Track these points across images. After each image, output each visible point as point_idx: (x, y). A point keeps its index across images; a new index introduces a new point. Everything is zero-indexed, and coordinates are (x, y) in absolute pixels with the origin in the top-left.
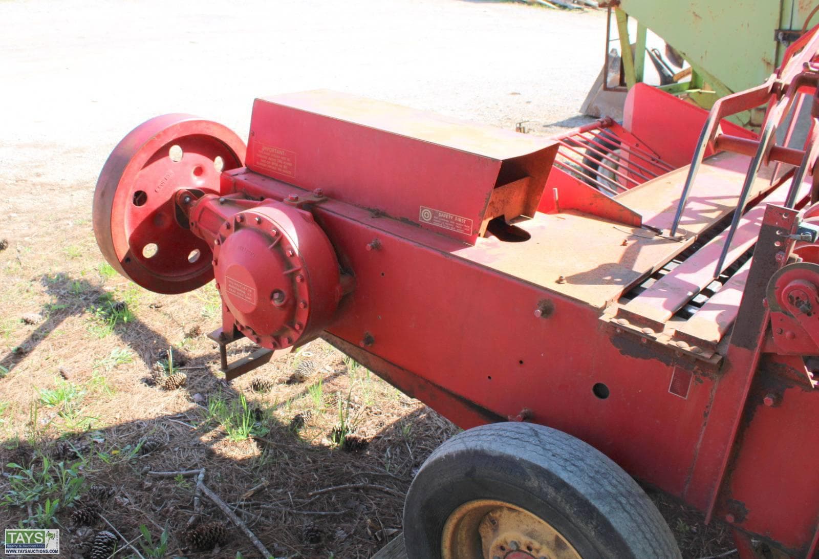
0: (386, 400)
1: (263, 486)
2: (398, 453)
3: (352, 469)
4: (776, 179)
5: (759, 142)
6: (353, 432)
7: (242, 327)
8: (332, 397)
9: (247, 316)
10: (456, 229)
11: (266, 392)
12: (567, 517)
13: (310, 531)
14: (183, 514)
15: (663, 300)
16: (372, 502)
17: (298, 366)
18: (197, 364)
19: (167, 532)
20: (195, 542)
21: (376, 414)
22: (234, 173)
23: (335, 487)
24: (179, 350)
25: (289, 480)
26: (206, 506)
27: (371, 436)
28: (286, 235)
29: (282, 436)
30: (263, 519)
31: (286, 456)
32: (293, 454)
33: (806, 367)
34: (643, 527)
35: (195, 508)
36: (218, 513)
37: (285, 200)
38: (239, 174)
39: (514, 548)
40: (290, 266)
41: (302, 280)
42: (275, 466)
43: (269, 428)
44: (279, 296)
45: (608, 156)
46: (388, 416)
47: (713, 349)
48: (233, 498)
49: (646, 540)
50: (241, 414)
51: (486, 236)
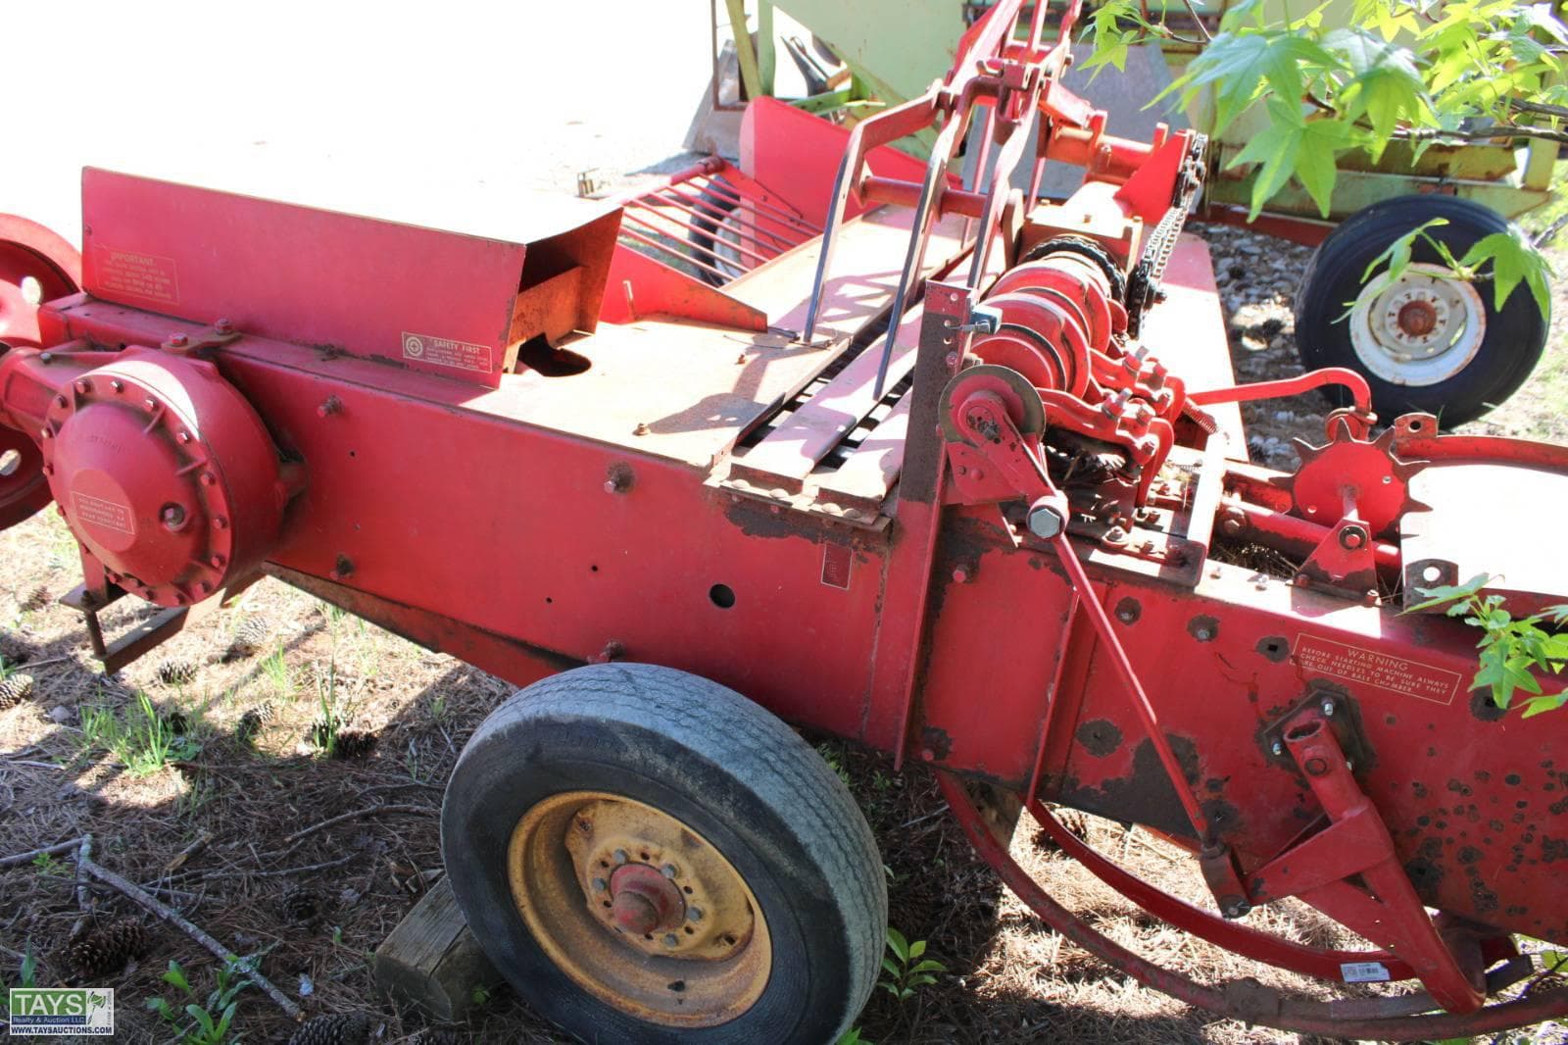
0: (398, 662)
1: (203, 842)
2: (429, 747)
3: (353, 786)
4: (969, 239)
5: (922, 185)
6: (348, 725)
7: (116, 576)
8: (305, 673)
9: (121, 555)
10: (466, 364)
11: (186, 682)
12: (692, 798)
13: (293, 900)
14: (60, 920)
15: (801, 443)
16: (393, 833)
17: (238, 629)
18: (50, 655)
19: (31, 959)
20: (88, 962)
21: (384, 689)
22: (62, 307)
23: (329, 821)
24: (13, 636)
25: (248, 825)
26: (102, 897)
27: (380, 727)
28: (171, 405)
29: (225, 752)
30: (209, 897)
31: (237, 785)
32: (249, 782)
33: (1004, 519)
34: (804, 791)
35: (82, 905)
36: (127, 905)
37: (163, 345)
38: (73, 305)
39: (621, 859)
40: (186, 459)
41: (212, 481)
42: (219, 805)
43: (200, 744)
44: (176, 514)
45: (725, 223)
46: (405, 690)
47: (877, 509)
48: (151, 873)
49: (810, 810)
50: (146, 728)
51: (517, 371)
